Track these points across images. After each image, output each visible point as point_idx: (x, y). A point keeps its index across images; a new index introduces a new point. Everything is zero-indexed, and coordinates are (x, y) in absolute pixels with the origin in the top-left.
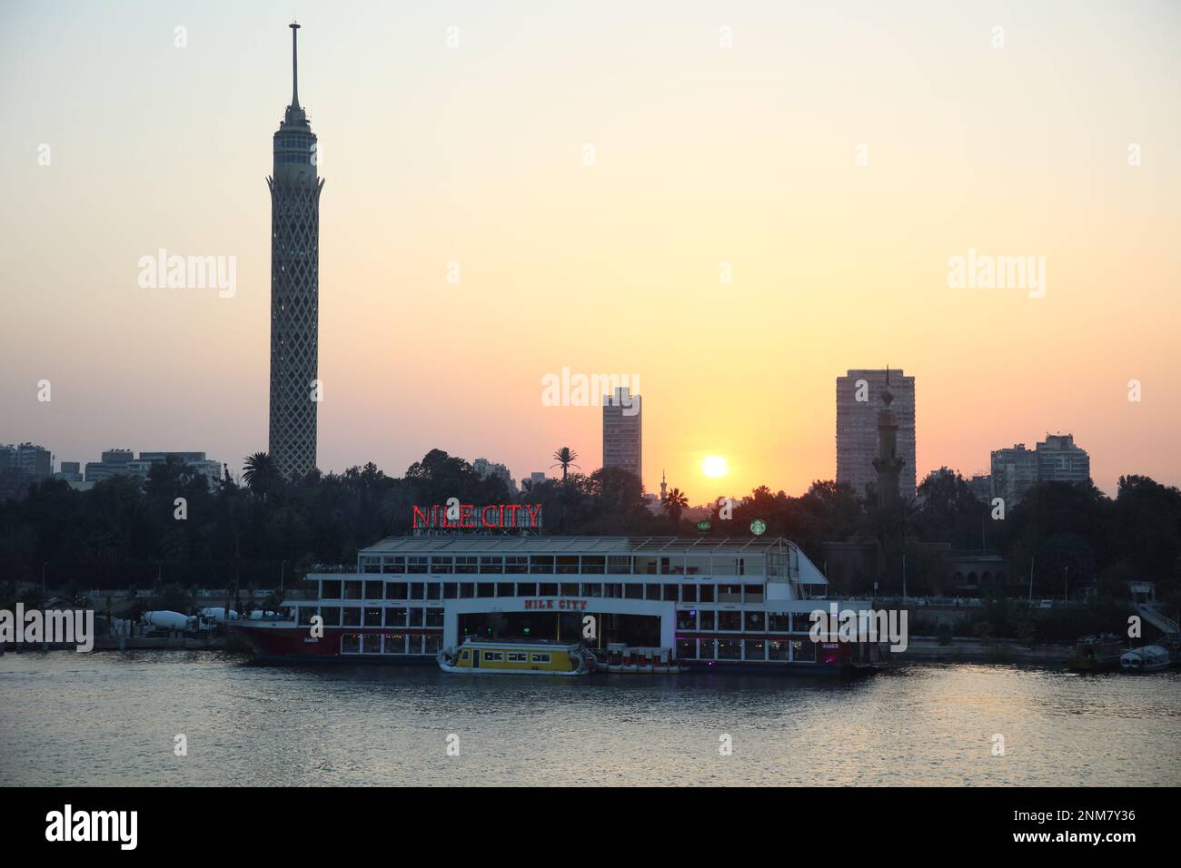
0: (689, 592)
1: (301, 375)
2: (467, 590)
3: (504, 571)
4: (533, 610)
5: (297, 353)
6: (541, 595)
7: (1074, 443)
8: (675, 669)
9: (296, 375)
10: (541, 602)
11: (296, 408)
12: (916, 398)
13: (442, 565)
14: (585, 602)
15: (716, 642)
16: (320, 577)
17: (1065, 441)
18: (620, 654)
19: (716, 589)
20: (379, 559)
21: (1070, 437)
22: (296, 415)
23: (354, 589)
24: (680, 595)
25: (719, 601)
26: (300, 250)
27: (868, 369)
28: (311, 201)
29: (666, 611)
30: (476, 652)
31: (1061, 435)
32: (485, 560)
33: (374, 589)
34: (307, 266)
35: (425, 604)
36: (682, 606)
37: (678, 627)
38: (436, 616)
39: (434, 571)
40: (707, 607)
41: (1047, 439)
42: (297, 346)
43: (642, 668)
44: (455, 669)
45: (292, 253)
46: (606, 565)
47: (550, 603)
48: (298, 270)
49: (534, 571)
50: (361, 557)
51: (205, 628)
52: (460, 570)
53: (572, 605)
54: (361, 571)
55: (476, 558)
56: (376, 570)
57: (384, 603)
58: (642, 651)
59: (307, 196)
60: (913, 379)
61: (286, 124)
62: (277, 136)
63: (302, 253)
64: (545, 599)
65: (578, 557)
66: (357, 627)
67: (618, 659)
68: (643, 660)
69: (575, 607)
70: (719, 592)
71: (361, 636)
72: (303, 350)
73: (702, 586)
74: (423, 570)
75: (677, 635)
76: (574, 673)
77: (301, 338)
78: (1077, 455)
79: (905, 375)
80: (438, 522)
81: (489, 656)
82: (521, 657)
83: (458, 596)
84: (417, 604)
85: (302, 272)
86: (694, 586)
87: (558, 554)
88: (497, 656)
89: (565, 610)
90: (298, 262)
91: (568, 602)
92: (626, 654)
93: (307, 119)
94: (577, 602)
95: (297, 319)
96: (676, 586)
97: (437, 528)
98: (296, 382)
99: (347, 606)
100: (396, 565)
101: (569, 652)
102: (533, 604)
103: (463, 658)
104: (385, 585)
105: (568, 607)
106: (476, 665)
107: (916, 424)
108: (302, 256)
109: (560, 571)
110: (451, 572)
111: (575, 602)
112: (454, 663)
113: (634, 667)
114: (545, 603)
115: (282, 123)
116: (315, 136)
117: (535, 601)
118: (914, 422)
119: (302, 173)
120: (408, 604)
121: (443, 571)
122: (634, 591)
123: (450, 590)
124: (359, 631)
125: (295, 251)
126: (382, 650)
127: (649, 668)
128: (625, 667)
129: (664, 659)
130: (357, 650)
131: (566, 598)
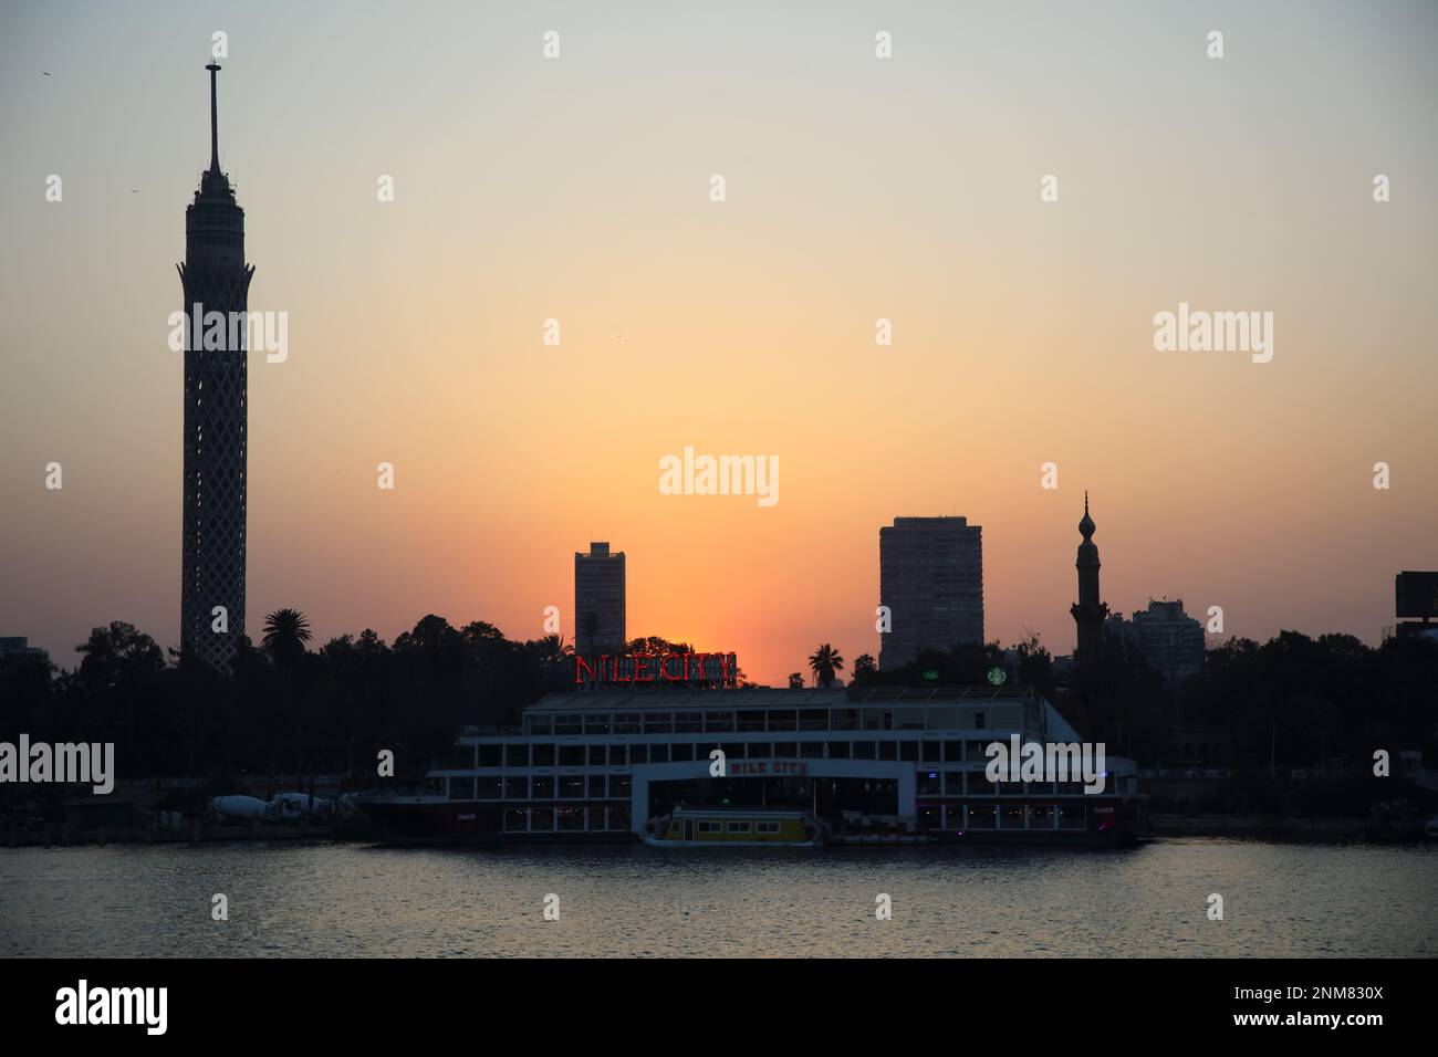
0: (931, 751)
1: (225, 524)
2: (659, 754)
3: (704, 730)
4: (741, 775)
5: (220, 495)
6: (750, 756)
7: (1185, 611)
8: (923, 838)
9: (219, 523)
10: (751, 765)
11: (219, 567)
12: (983, 554)
13: (628, 724)
14: (805, 765)
15: (965, 807)
16: (476, 742)
17: (1174, 608)
18: (858, 821)
19: (964, 745)
20: (549, 717)
21: (1179, 604)
22: (218, 576)
23: (518, 755)
24: (921, 754)
25: (967, 760)
26: (224, 360)
27: (921, 516)
28: (237, 295)
29: (904, 774)
30: (689, 823)
31: (1167, 601)
32: (680, 716)
33: (544, 754)
34: (232, 380)
35: (607, 770)
36: (922, 767)
37: (919, 792)
38: (622, 785)
39: (617, 731)
40: (953, 767)
41: (1150, 606)
42: (220, 485)
43: (883, 839)
44: (663, 843)
45: (214, 363)
46: (829, 720)
47: (762, 766)
48: (221, 386)
49: (742, 728)
50: (527, 716)
51: (289, 816)
52: (649, 730)
53: (789, 769)
54: (526, 733)
55: (669, 715)
56: (545, 731)
57: (557, 771)
58: (884, 819)
59: (233, 288)
60: (979, 528)
61: (202, 196)
62: (191, 212)
63: (226, 363)
64: (756, 762)
65: (794, 711)
66: (524, 800)
67: (856, 828)
68: (885, 829)
69: (793, 771)
70: (968, 749)
71: (529, 811)
72: (228, 490)
73: (947, 743)
74: (604, 731)
75: (918, 801)
76: (810, 843)
77: (226, 475)
78: (1188, 626)
79: (969, 523)
80: (607, 676)
81: (704, 827)
82: (745, 827)
83: (649, 761)
84: (597, 770)
85: (226, 388)
86: (937, 743)
87: (770, 708)
88: (716, 827)
89: (781, 774)
90: (221, 376)
91: (785, 764)
92: (866, 821)
93: (231, 188)
94: (795, 764)
95: (220, 451)
96: (915, 744)
97: (605, 682)
98: (220, 533)
99: (511, 775)
100: (569, 725)
101: (802, 820)
102: (741, 768)
103: (674, 829)
104: (557, 749)
105: (785, 771)
106: (689, 837)
107: (984, 588)
108: (227, 367)
109: (772, 728)
110: (639, 732)
111: (793, 765)
112: (662, 836)
113: (875, 837)
114: (756, 767)
115: (197, 193)
116: (242, 210)
117: (744, 765)
118: (982, 585)
119: (226, 258)
120: (587, 770)
121: (629, 730)
122: (864, 750)
123: (638, 754)
124: (526, 805)
125: (217, 362)
126: (556, 827)
127: (892, 837)
128: (865, 838)
129: (911, 827)
130: (525, 827)
131: (782, 760)
